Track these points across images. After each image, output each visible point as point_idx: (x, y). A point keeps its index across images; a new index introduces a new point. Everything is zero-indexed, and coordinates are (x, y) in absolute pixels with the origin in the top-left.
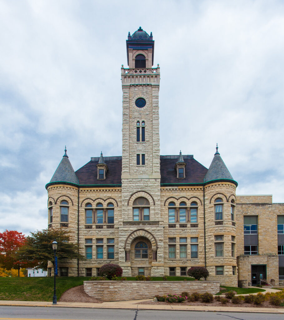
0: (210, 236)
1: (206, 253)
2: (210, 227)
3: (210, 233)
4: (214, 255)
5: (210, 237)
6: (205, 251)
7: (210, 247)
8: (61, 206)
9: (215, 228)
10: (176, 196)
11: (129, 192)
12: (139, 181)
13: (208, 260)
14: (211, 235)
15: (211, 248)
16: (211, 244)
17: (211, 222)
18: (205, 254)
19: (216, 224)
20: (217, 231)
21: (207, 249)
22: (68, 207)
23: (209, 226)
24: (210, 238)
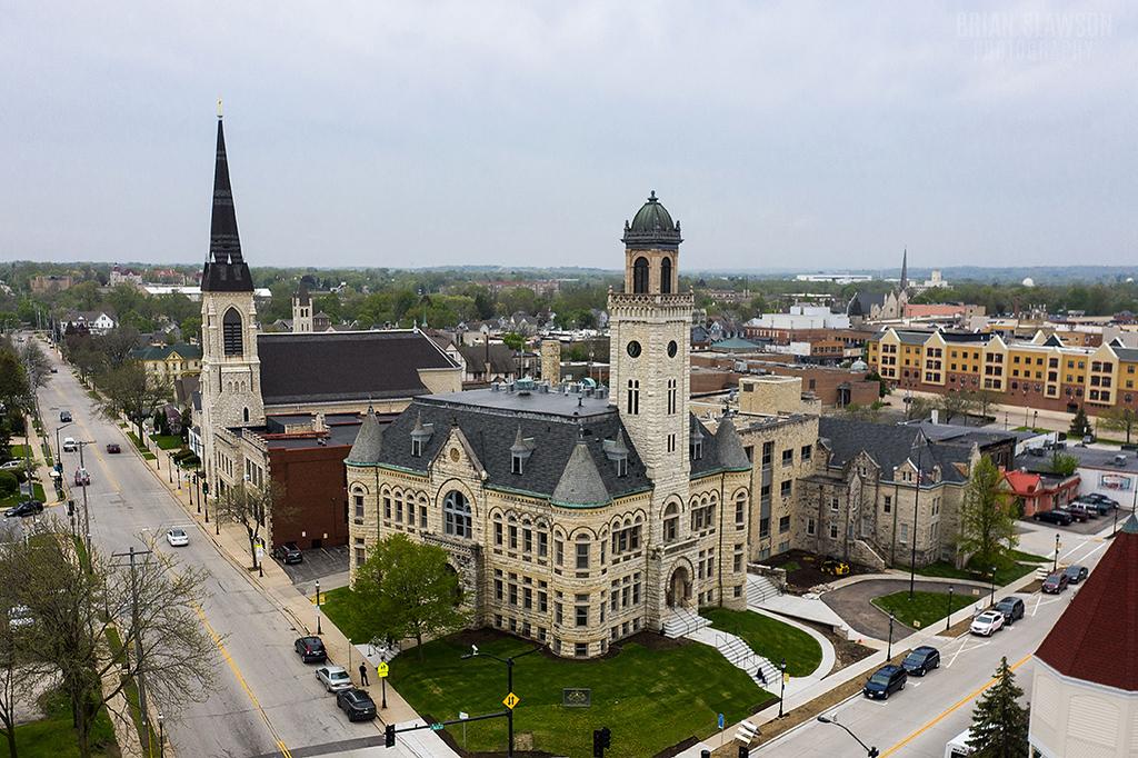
2: (729, 532)
3: (729, 541)
6: (720, 565)
9: (736, 535)
10: (699, 492)
11: (662, 498)
13: (724, 578)
14: (730, 545)
15: (730, 562)
16: (730, 556)
17: (731, 526)
18: (720, 570)
19: (737, 529)
20: (738, 539)
21: (723, 562)
22: (589, 545)
24: (729, 548)
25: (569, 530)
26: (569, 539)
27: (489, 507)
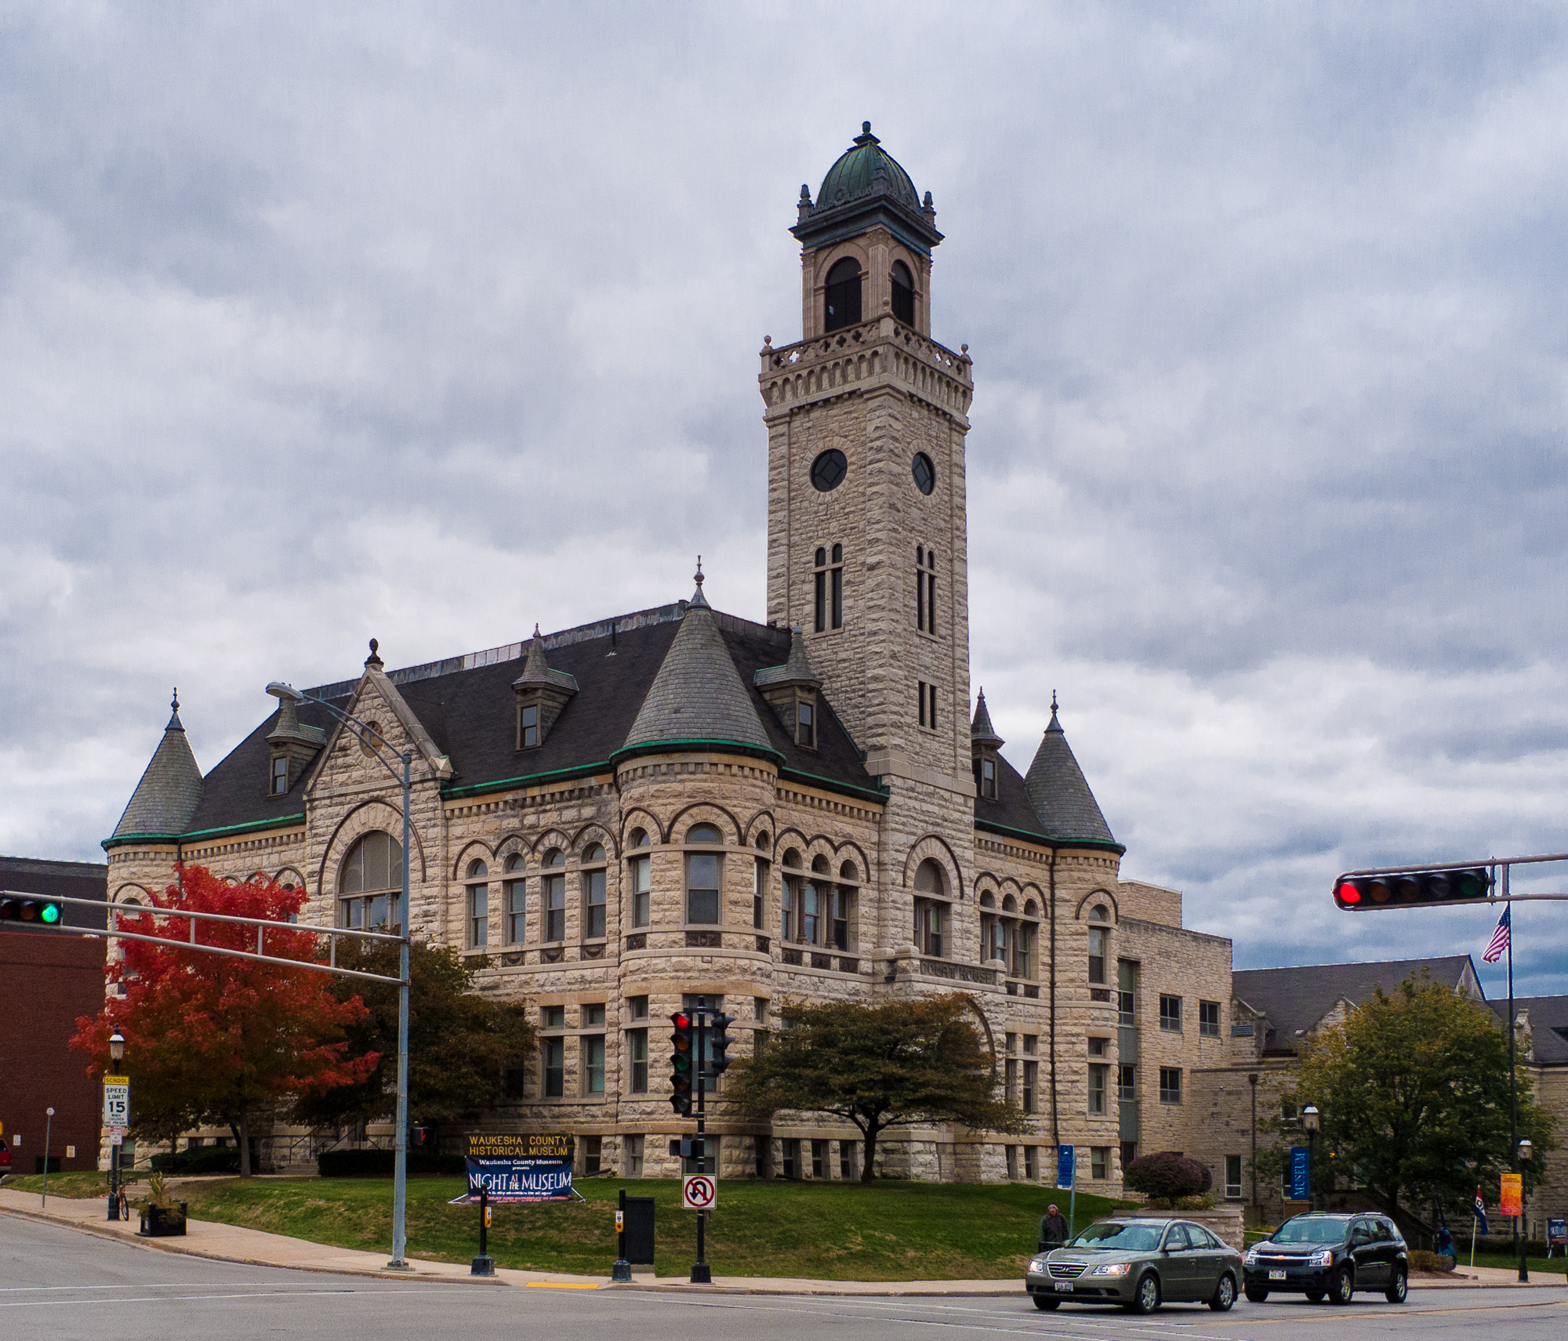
0: (1073, 1035)
1: (1058, 1098)
2: (1074, 1003)
3: (1075, 1025)
4: (1084, 1106)
5: (1074, 1039)
6: (1053, 1087)
7: (1075, 1078)
8: (687, 853)
9: (1092, 1011)
10: (997, 871)
11: (908, 833)
12: (927, 794)
13: (1064, 1124)
14: (1078, 1035)
15: (1077, 1081)
16: (1080, 1065)
17: (1078, 987)
18: (1054, 1102)
19: (1094, 998)
20: (1096, 1022)
21: (1060, 1081)
22: (721, 854)
23: (1071, 999)
24: (1074, 1043)
25: (665, 812)
26: (666, 839)
27: (455, 849)
